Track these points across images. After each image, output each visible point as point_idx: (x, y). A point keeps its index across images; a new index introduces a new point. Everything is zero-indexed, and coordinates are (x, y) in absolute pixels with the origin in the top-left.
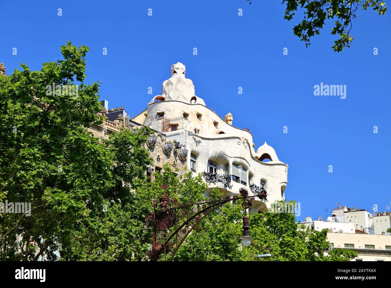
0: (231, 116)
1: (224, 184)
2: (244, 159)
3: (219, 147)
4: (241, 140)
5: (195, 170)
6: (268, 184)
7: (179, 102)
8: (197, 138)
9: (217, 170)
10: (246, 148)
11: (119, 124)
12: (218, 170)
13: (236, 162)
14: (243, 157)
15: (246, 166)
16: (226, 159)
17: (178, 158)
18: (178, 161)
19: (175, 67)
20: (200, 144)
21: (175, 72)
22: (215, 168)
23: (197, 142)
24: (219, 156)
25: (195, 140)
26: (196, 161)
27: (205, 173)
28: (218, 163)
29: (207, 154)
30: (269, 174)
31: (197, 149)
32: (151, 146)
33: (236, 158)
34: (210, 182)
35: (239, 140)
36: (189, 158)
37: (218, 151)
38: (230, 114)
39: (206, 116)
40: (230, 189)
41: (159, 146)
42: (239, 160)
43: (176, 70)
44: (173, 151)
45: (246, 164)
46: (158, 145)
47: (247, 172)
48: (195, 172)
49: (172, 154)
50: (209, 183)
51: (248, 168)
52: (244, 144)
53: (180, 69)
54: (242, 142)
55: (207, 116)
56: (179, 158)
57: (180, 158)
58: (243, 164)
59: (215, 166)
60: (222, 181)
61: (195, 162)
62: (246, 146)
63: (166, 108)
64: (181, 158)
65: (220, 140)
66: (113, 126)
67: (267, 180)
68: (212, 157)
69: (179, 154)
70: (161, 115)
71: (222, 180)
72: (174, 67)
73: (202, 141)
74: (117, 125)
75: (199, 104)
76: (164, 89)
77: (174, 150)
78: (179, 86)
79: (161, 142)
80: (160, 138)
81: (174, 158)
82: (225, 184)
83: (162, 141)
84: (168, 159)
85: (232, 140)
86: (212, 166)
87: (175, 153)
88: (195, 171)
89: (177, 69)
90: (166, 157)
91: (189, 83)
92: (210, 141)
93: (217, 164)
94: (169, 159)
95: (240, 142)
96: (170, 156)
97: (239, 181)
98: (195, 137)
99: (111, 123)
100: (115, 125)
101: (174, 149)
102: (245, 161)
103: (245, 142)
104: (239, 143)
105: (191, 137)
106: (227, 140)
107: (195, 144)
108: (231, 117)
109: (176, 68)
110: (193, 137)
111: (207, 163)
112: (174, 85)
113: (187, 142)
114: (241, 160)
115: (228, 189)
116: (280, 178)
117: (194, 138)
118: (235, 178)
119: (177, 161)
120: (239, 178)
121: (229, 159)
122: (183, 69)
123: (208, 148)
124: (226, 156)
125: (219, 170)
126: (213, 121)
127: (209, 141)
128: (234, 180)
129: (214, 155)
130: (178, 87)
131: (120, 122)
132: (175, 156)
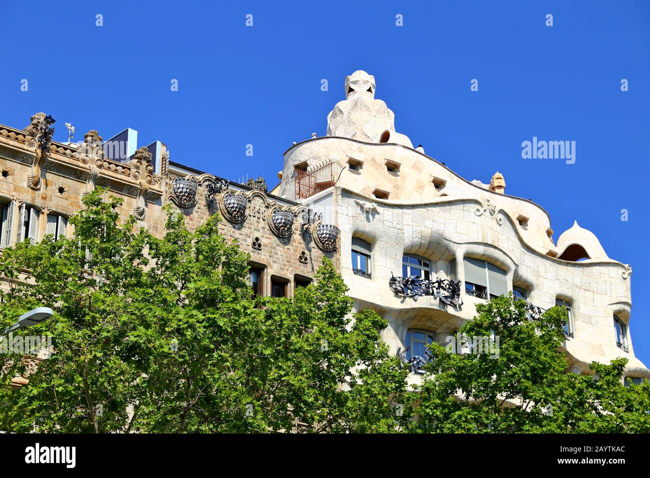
0: (501, 178)
1: (438, 298)
2: (495, 248)
3: (429, 223)
4: (482, 207)
5: (369, 273)
6: (579, 308)
7: (339, 139)
8: (366, 203)
9: (431, 274)
10: (500, 225)
11: (137, 167)
12: (433, 273)
13: (473, 253)
14: (490, 242)
15: (503, 263)
16: (447, 249)
17: (312, 244)
18: (313, 250)
19: (351, 80)
20: (376, 216)
21: (351, 90)
22: (427, 269)
23: (367, 212)
24: (430, 243)
25: (362, 207)
26: (371, 254)
27: (393, 277)
28: (431, 258)
29: (398, 239)
30: (579, 285)
31: (368, 227)
32: (235, 216)
33: (472, 245)
34: (404, 297)
35: (478, 207)
36: (345, 244)
37: (427, 232)
38: (498, 175)
39: (413, 167)
40: (456, 310)
41: (259, 218)
42: (480, 250)
43: (353, 87)
44: (299, 229)
45: (501, 259)
46: (254, 217)
47: (510, 277)
48: (370, 278)
49: (297, 237)
50: (402, 298)
51: (509, 269)
52: (491, 215)
53: (361, 82)
54: (485, 211)
55: (416, 167)
56: (318, 246)
57: (320, 245)
58: (492, 258)
59: (426, 265)
60: (433, 294)
61: (370, 256)
62: (500, 220)
63: (311, 153)
64: (323, 244)
65: (430, 209)
66: (123, 172)
67: (575, 297)
68: (412, 246)
69: (315, 236)
70: (302, 168)
71: (433, 292)
72: (349, 80)
73: (379, 209)
74: (133, 170)
75: (394, 144)
76: (328, 128)
77: (302, 228)
78: (357, 116)
79: (263, 209)
80: (261, 201)
81: (303, 245)
82: (440, 299)
83: (267, 207)
84: (286, 247)
85: (461, 206)
86: (418, 267)
87: (305, 234)
88: (370, 275)
89: (355, 83)
90: (278, 242)
91: (378, 107)
92: (405, 211)
93: (430, 261)
94: (288, 247)
95: (482, 211)
96: (289, 241)
97: (486, 295)
98: (361, 202)
99: (117, 166)
100: (129, 169)
101: (303, 225)
102: (498, 252)
103: (497, 212)
104: (479, 214)
105: (351, 201)
106: (448, 207)
107: (363, 217)
108: (500, 180)
109: (352, 82)
110: (356, 202)
111: (401, 259)
112: (346, 114)
113: (339, 211)
114: (486, 248)
115: (450, 310)
116: (609, 293)
117: (357, 204)
118: (474, 288)
119: (310, 251)
120: (485, 288)
121: (454, 247)
122: (368, 82)
123: (399, 226)
124: (448, 242)
125: (436, 273)
126: (432, 179)
127: (400, 210)
128: (468, 291)
129: (417, 240)
130: (353, 117)
131: (141, 163)
132: (304, 240)
